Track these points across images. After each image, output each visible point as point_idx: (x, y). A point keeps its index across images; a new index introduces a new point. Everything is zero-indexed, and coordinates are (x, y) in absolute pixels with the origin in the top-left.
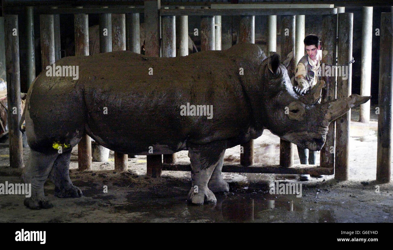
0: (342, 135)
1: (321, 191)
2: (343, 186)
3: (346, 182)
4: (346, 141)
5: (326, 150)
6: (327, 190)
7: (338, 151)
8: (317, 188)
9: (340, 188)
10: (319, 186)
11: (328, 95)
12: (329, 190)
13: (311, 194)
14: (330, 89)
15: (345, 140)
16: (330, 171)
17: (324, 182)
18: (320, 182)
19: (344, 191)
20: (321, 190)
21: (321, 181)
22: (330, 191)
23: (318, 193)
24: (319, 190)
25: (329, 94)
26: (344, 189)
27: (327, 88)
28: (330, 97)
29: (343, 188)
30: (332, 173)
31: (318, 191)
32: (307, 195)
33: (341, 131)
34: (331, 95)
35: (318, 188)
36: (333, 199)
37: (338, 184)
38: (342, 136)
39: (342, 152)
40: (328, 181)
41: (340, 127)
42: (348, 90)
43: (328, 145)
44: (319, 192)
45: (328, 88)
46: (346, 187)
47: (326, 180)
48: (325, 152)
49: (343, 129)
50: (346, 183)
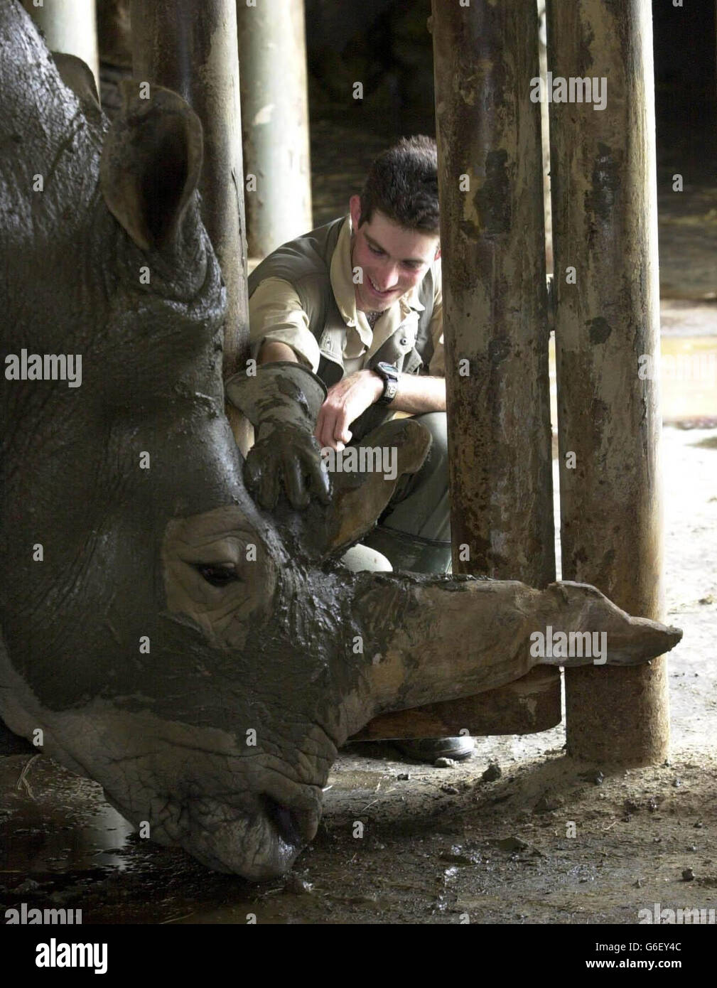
0: (607, 431)
1: (476, 857)
2: (630, 809)
3: (649, 773)
4: (639, 472)
5: (494, 550)
6: (517, 847)
7: (582, 556)
8: (447, 832)
9: (615, 825)
10: (457, 820)
11: (487, 147)
12: (530, 843)
13: (400, 881)
14: (499, 100)
15: (628, 468)
16: (532, 706)
17: (491, 786)
18: (464, 787)
19: (642, 844)
20: (474, 846)
21: (470, 781)
22: (536, 853)
23: (451, 871)
24: (456, 850)
25: (498, 135)
26: (636, 828)
27: (478, 92)
28: (503, 155)
29: (634, 822)
30: (545, 722)
31: (450, 860)
32: (374, 898)
33: (598, 408)
34: (508, 144)
35: (452, 832)
36: (561, 909)
37: (591, 793)
38: (605, 441)
39: (610, 555)
40: (517, 780)
41: (586, 373)
42: (628, 102)
43: (504, 516)
44: (460, 861)
45: (487, 90)
46: (651, 810)
47: (505, 766)
48: (490, 563)
49: (608, 390)
50: (654, 784)
